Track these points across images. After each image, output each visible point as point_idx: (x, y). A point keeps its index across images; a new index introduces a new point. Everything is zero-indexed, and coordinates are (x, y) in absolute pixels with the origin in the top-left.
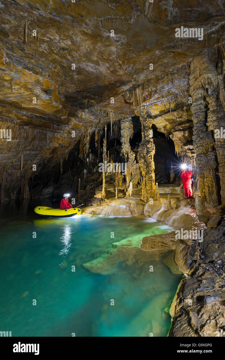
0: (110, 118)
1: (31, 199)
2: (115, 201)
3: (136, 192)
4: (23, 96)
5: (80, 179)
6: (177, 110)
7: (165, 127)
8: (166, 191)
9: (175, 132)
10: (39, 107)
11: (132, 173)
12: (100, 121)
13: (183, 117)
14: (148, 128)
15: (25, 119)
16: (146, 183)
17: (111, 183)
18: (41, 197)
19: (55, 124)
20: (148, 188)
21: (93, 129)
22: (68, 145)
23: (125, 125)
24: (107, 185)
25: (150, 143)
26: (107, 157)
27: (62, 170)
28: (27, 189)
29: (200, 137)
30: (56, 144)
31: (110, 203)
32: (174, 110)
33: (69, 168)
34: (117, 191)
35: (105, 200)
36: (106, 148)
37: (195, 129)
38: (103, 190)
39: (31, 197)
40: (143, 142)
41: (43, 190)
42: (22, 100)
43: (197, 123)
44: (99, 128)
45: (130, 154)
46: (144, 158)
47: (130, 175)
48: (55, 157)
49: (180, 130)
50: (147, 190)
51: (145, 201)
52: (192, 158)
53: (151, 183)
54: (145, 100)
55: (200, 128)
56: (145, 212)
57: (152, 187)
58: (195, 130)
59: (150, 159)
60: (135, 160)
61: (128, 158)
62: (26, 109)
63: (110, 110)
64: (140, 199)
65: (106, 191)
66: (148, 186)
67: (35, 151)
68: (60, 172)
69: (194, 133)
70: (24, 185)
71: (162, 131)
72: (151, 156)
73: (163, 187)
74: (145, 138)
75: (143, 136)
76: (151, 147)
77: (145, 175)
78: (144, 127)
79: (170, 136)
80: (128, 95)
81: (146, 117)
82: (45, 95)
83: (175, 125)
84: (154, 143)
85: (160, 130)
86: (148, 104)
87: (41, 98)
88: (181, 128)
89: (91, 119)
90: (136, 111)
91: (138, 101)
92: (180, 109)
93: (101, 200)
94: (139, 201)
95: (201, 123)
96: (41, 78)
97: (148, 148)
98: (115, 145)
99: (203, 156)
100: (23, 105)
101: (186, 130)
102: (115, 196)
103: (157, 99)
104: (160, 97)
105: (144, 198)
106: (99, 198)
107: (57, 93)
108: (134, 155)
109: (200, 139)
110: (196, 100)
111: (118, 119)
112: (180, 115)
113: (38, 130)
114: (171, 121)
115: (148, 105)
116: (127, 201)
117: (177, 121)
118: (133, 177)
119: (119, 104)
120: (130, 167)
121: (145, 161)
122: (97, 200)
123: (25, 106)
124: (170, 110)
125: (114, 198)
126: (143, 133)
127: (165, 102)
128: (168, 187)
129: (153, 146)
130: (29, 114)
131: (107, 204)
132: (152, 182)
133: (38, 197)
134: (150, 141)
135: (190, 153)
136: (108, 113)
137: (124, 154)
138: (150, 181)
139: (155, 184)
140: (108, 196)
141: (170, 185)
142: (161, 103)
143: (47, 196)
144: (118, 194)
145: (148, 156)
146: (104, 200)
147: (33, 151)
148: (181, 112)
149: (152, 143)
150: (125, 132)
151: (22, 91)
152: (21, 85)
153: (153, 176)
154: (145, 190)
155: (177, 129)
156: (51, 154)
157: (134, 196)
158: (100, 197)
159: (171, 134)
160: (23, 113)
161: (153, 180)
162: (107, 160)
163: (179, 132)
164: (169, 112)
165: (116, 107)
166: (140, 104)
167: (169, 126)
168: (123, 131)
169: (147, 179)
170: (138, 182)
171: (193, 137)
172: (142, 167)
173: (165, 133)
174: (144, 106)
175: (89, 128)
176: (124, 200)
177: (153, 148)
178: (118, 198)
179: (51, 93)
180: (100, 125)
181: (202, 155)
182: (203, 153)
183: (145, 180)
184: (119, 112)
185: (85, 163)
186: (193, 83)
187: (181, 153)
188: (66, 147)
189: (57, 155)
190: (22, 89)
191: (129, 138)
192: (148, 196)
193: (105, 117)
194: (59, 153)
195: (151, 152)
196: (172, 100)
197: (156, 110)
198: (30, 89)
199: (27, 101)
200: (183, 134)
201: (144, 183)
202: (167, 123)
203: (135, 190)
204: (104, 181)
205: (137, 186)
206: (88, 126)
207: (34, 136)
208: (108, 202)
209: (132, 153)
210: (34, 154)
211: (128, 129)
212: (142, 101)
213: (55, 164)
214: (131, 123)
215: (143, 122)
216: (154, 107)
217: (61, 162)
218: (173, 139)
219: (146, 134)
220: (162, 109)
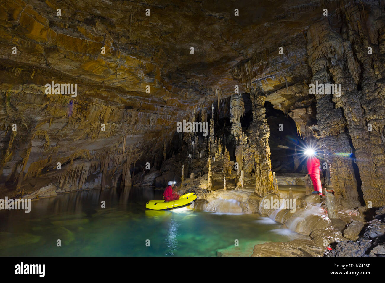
0: (217, 97)
1: (132, 186)
2: (223, 193)
3: (249, 182)
4: (127, 81)
5: (183, 166)
6: (295, 84)
7: (282, 104)
8: (289, 182)
9: (295, 109)
10: (143, 90)
11: (244, 158)
12: (206, 100)
13: (303, 92)
14: (260, 106)
15: (129, 103)
16: (260, 172)
17: (219, 171)
18: (142, 185)
19: (159, 106)
20: (263, 178)
21: (199, 108)
22: (172, 128)
23: (235, 103)
24: (214, 174)
25: (263, 124)
26: (215, 140)
27: (165, 154)
28: (129, 175)
29: (325, 115)
30: (160, 126)
31: (217, 196)
32: (291, 85)
33: (173, 153)
34: (225, 181)
35: (212, 191)
36: (213, 129)
37: (319, 105)
38: (209, 179)
39: (133, 184)
40: (255, 123)
41: (145, 177)
42: (126, 84)
43: (320, 99)
44: (206, 108)
45: (241, 136)
46: (257, 141)
47: (242, 161)
48: (158, 140)
49: (301, 107)
50: (262, 181)
51: (261, 195)
52: (320, 141)
53: (267, 173)
54: (255, 75)
55: (326, 105)
56: (260, 209)
57: (268, 178)
58: (319, 107)
59: (264, 143)
60: (247, 143)
61: (239, 141)
62: (129, 93)
63: (217, 88)
64: (253, 192)
65: (212, 181)
66: (263, 176)
67: (137, 134)
68: (163, 156)
69: (317, 111)
70: (126, 171)
71: (280, 108)
72: (265, 139)
73: (285, 176)
74: (256, 118)
75: (254, 115)
76: (264, 129)
77: (258, 163)
78: (255, 105)
79: (289, 114)
80: (236, 71)
81: (256, 94)
82: (148, 77)
83: (294, 101)
84: (269, 124)
85: (276, 107)
86: (259, 79)
87: (144, 81)
88: (303, 105)
89: (196, 99)
90: (246, 87)
91: (247, 76)
92: (299, 83)
93: (207, 191)
94: (253, 194)
95: (326, 99)
96: (144, 62)
97: (262, 130)
98: (225, 125)
99: (333, 140)
100: (127, 89)
101: (309, 107)
102: (223, 188)
103: (270, 73)
104: (273, 71)
105: (259, 191)
106: (204, 189)
107: (160, 74)
108: (246, 138)
109: (327, 118)
110: (317, 72)
111: (227, 97)
112: (300, 89)
113: (142, 113)
114: (290, 97)
115: (259, 81)
116: (237, 193)
117: (296, 97)
118: (246, 164)
119: (227, 81)
120: (242, 152)
121: (258, 145)
122: (203, 191)
123: (129, 90)
124: (287, 84)
125: (222, 189)
126: (254, 113)
127: (280, 76)
128: (291, 176)
129: (267, 127)
130: (133, 97)
131: (214, 197)
132: (267, 171)
133: (139, 185)
134: (263, 121)
135: (316, 134)
136: (214, 91)
137: (235, 136)
138: (265, 169)
139: (273, 174)
140: (215, 187)
141: (294, 174)
142: (275, 77)
143: (149, 184)
144: (226, 185)
145: (262, 139)
146: (210, 192)
147: (135, 134)
148: (301, 86)
149: (265, 124)
150: (236, 111)
151: (126, 76)
152: (126, 70)
153: (269, 164)
154: (259, 181)
155: (298, 106)
156: (154, 137)
157: (246, 188)
158: (206, 188)
159: (291, 112)
160: (127, 97)
161: (270, 168)
162: (215, 143)
163: (301, 109)
164: (285, 86)
165: (223, 85)
166: (250, 80)
167: (287, 103)
168: (232, 109)
169: (261, 167)
170: (253, 169)
171: (317, 116)
172: (255, 152)
173: (283, 110)
174: (255, 82)
175: (194, 108)
176: (234, 192)
177: (267, 130)
178: (227, 189)
179: (154, 75)
180: (207, 104)
181: (331, 138)
182: (332, 135)
183: (259, 169)
184: (227, 89)
185: (190, 146)
186: (312, 53)
187: (306, 134)
188: (170, 129)
189: (161, 138)
190: (126, 74)
191: (240, 117)
192: (264, 189)
193: (212, 95)
194: (163, 136)
195: (264, 134)
196: (287, 73)
197: (269, 86)
198: (133, 73)
199: (131, 85)
200: (305, 112)
201: (258, 172)
202: (285, 99)
203: (249, 179)
204: (210, 169)
205: (252, 175)
206: (193, 106)
207: (137, 119)
208: (215, 195)
209: (243, 135)
210: (137, 138)
211: (238, 107)
212: (252, 77)
213: (159, 148)
214: (242, 101)
215: (254, 100)
216: (267, 82)
217: (165, 146)
218: (294, 118)
219: (257, 114)
220: (277, 84)
